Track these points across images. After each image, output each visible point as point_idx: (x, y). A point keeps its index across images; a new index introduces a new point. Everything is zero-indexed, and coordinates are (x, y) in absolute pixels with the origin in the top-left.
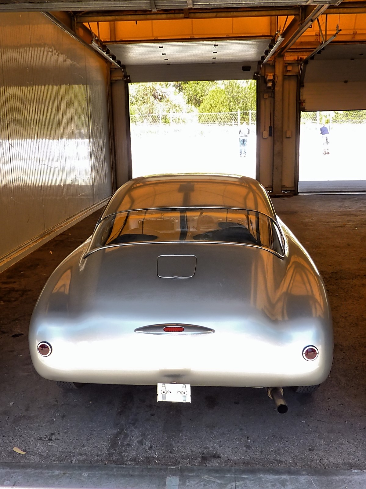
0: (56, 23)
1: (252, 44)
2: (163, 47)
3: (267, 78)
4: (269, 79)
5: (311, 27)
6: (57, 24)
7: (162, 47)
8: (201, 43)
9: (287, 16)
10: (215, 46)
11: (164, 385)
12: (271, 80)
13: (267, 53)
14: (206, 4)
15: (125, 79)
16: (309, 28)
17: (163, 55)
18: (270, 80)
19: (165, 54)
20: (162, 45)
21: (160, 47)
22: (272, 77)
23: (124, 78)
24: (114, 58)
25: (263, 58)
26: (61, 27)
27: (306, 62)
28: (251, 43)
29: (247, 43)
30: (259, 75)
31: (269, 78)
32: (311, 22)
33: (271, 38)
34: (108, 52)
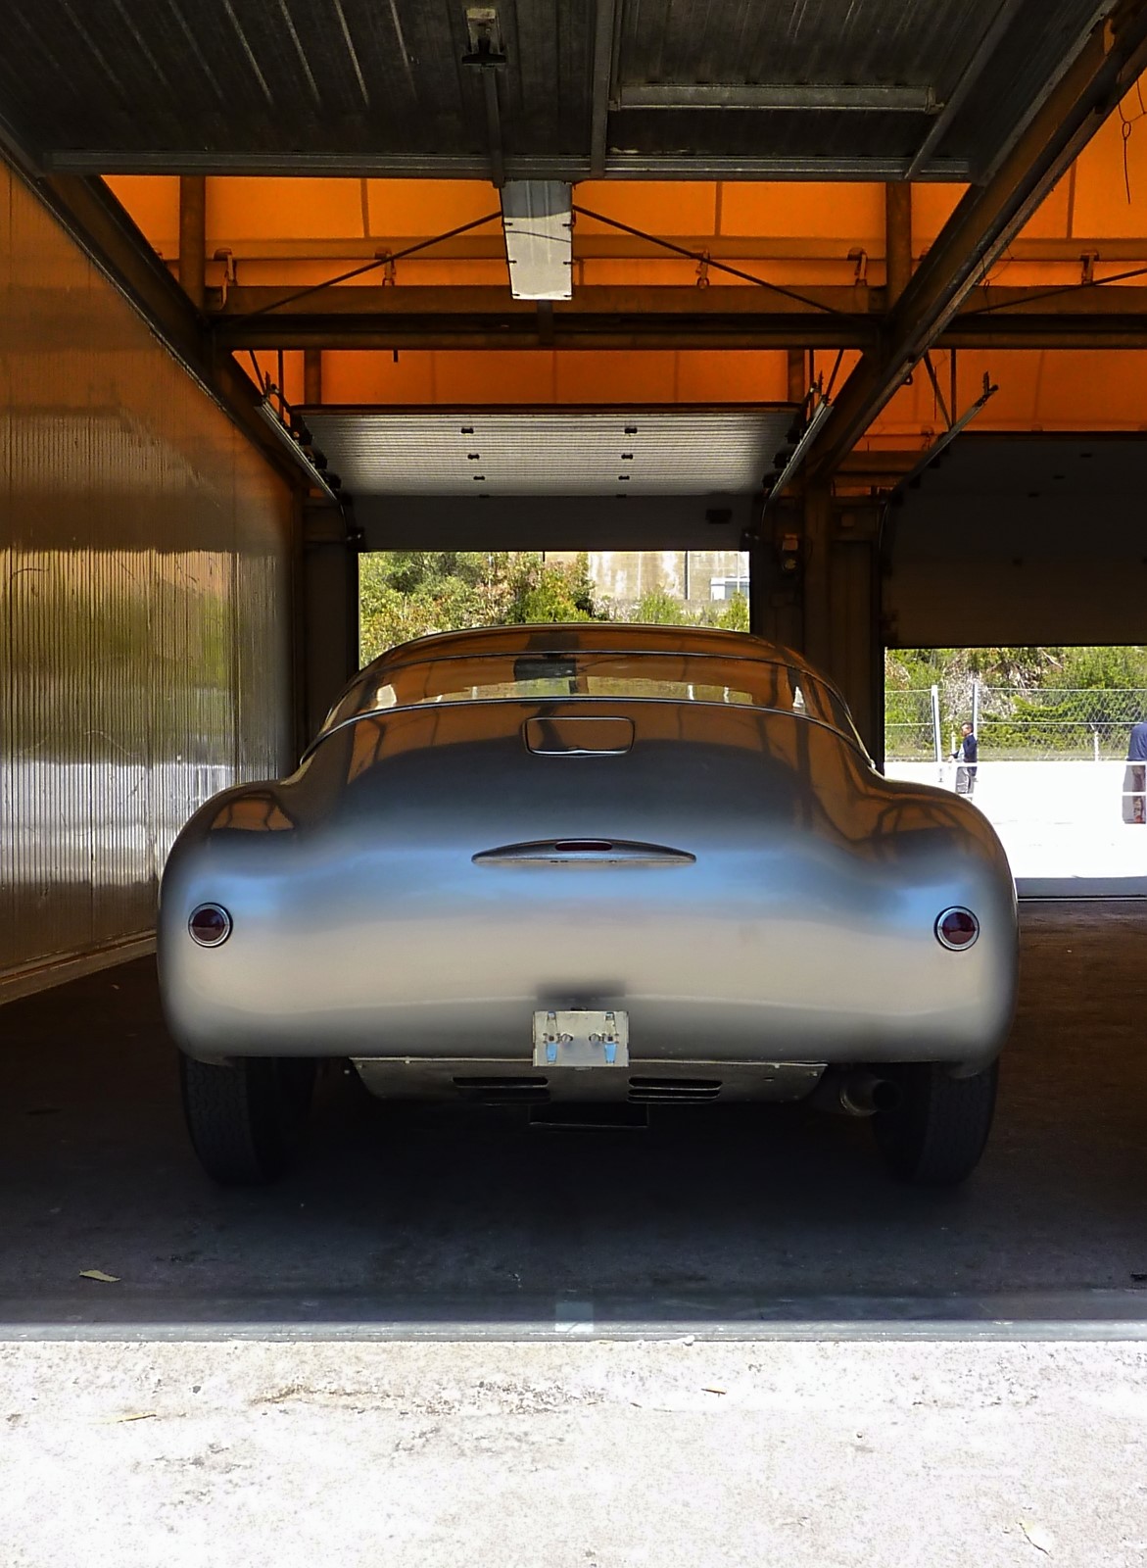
0: (160, 335)
1: (739, 428)
2: (475, 429)
3: (781, 546)
4: (788, 549)
5: (910, 383)
6: (164, 339)
7: (471, 431)
8: (588, 419)
9: (839, 351)
10: (629, 431)
11: (551, 1015)
12: (793, 552)
13: (781, 460)
14: (638, 169)
15: (350, 538)
16: (904, 386)
17: (470, 461)
18: (790, 554)
19: (477, 457)
20: (470, 425)
21: (464, 431)
22: (796, 543)
23: (347, 536)
24: (321, 462)
25: (769, 480)
26: (173, 349)
27: (897, 499)
28: (735, 424)
29: (723, 423)
30: (757, 538)
31: (785, 546)
32: (910, 362)
33: (794, 410)
34: (305, 441)
